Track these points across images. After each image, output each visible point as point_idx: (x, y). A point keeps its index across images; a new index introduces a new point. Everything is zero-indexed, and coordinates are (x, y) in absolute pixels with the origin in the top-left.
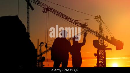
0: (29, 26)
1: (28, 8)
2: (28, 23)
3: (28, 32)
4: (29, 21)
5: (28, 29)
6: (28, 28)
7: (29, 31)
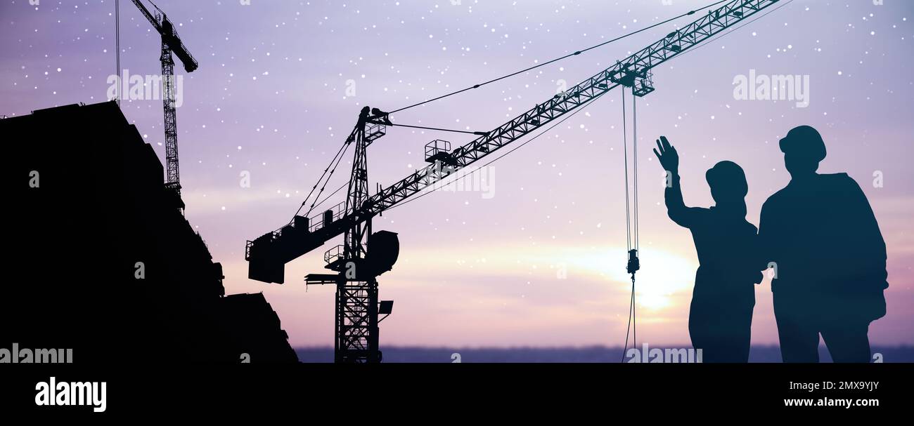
0: (176, 149)
1: (167, 63)
2: (171, 134)
3: (174, 179)
4: (174, 124)
5: (172, 165)
6: (173, 159)
7: (177, 175)
